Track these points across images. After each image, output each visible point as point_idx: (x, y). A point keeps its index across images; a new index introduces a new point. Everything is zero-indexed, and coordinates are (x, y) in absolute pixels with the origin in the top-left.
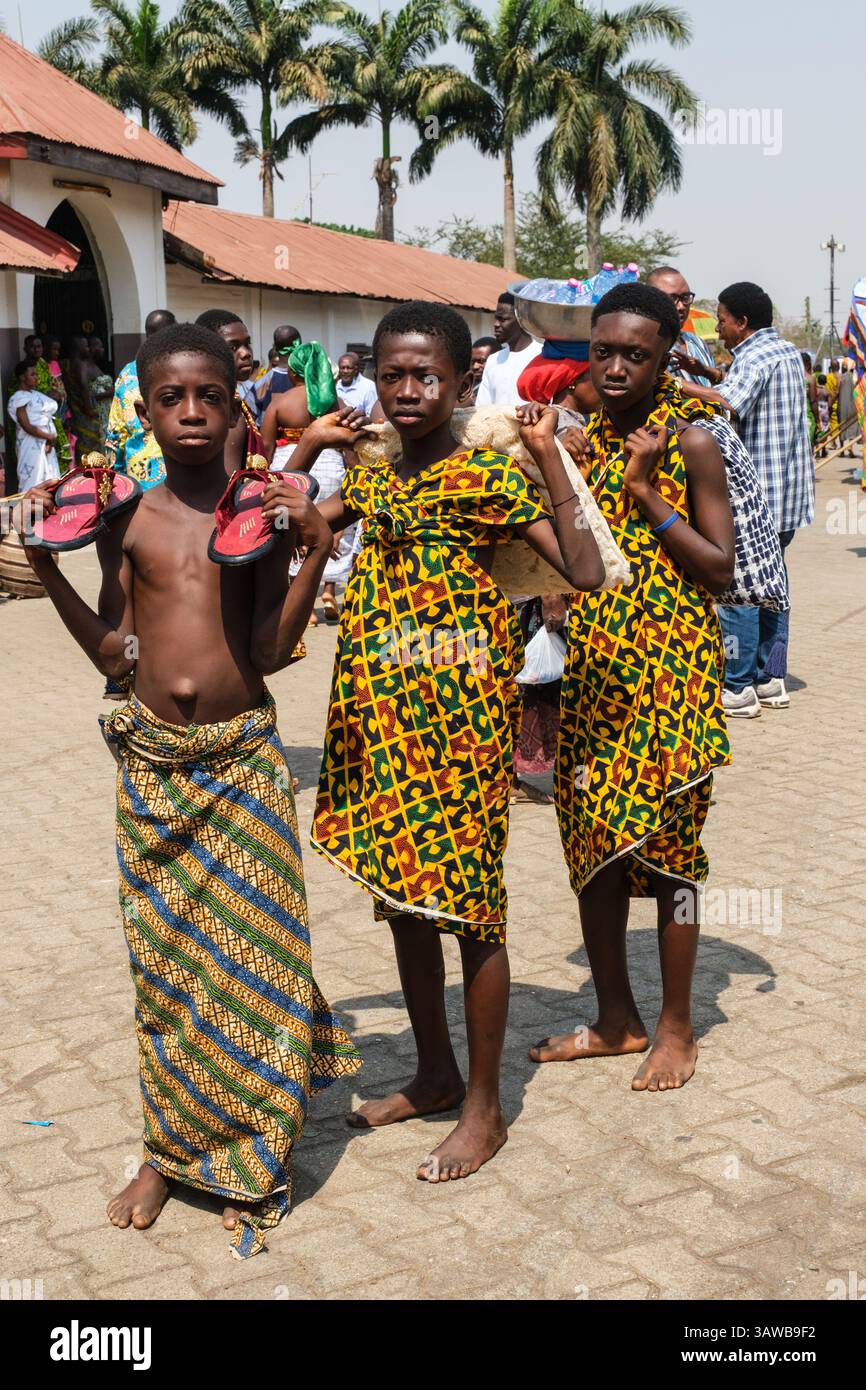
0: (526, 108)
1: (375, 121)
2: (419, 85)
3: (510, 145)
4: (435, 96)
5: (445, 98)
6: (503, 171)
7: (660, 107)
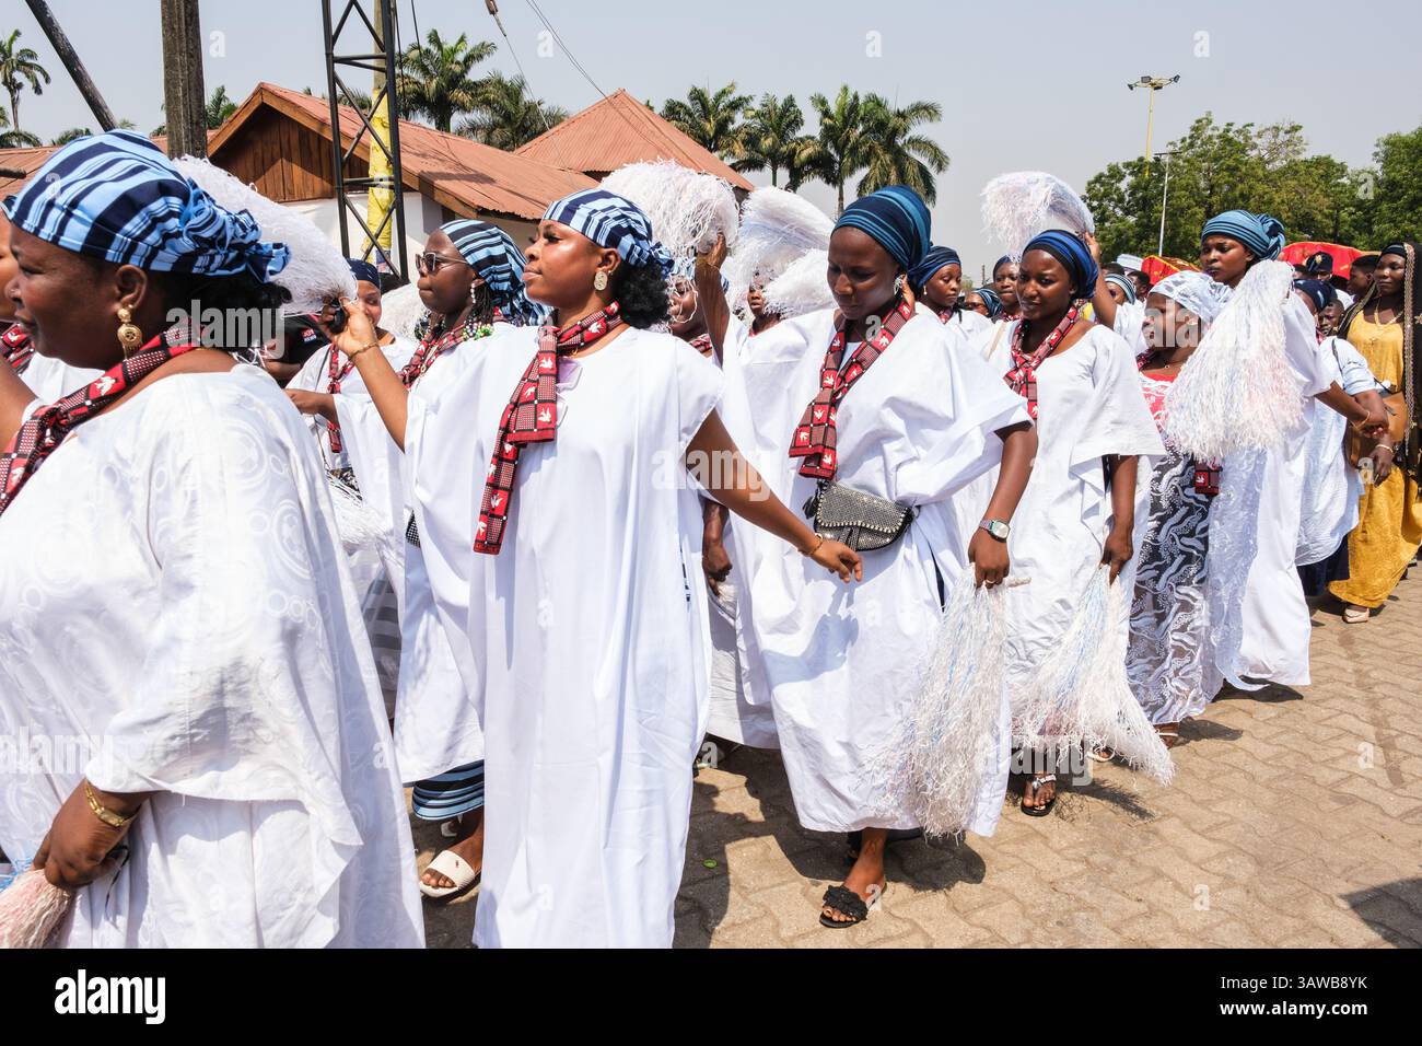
0: (853, 161)
1: (768, 169)
2: (794, 150)
3: (842, 183)
4: (804, 155)
5: (810, 156)
6: (838, 197)
7: (925, 162)
